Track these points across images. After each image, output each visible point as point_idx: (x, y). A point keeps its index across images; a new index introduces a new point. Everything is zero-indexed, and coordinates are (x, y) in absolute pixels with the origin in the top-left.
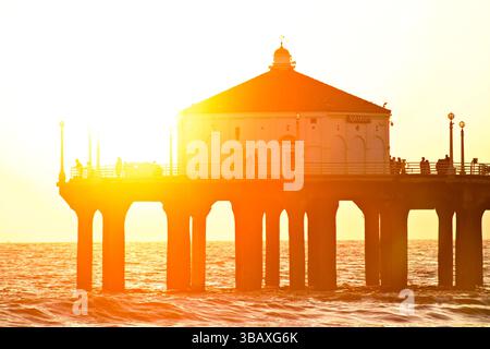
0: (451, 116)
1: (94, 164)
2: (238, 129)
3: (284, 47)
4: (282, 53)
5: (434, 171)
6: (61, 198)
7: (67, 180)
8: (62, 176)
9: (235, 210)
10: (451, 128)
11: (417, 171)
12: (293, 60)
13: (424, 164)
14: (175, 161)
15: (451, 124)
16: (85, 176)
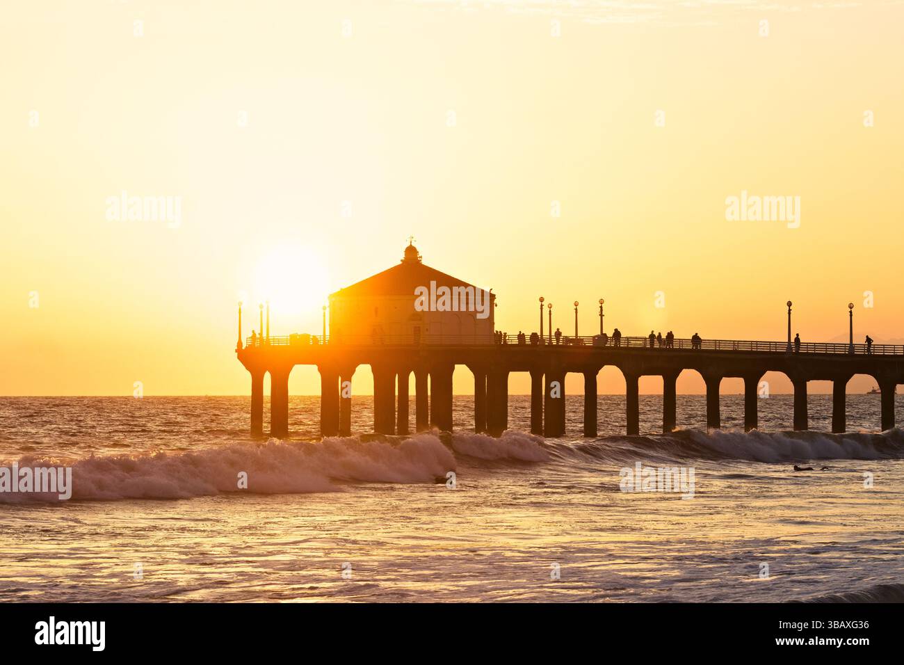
0: (542, 300)
1: (265, 335)
2: (376, 309)
3: (413, 245)
4: (411, 251)
5: (528, 341)
6: (238, 360)
7: (243, 348)
8: (240, 344)
9: (374, 371)
10: (542, 309)
11: (516, 342)
12: (420, 255)
13: (521, 337)
14: (328, 333)
15: (542, 306)
16: (257, 344)
